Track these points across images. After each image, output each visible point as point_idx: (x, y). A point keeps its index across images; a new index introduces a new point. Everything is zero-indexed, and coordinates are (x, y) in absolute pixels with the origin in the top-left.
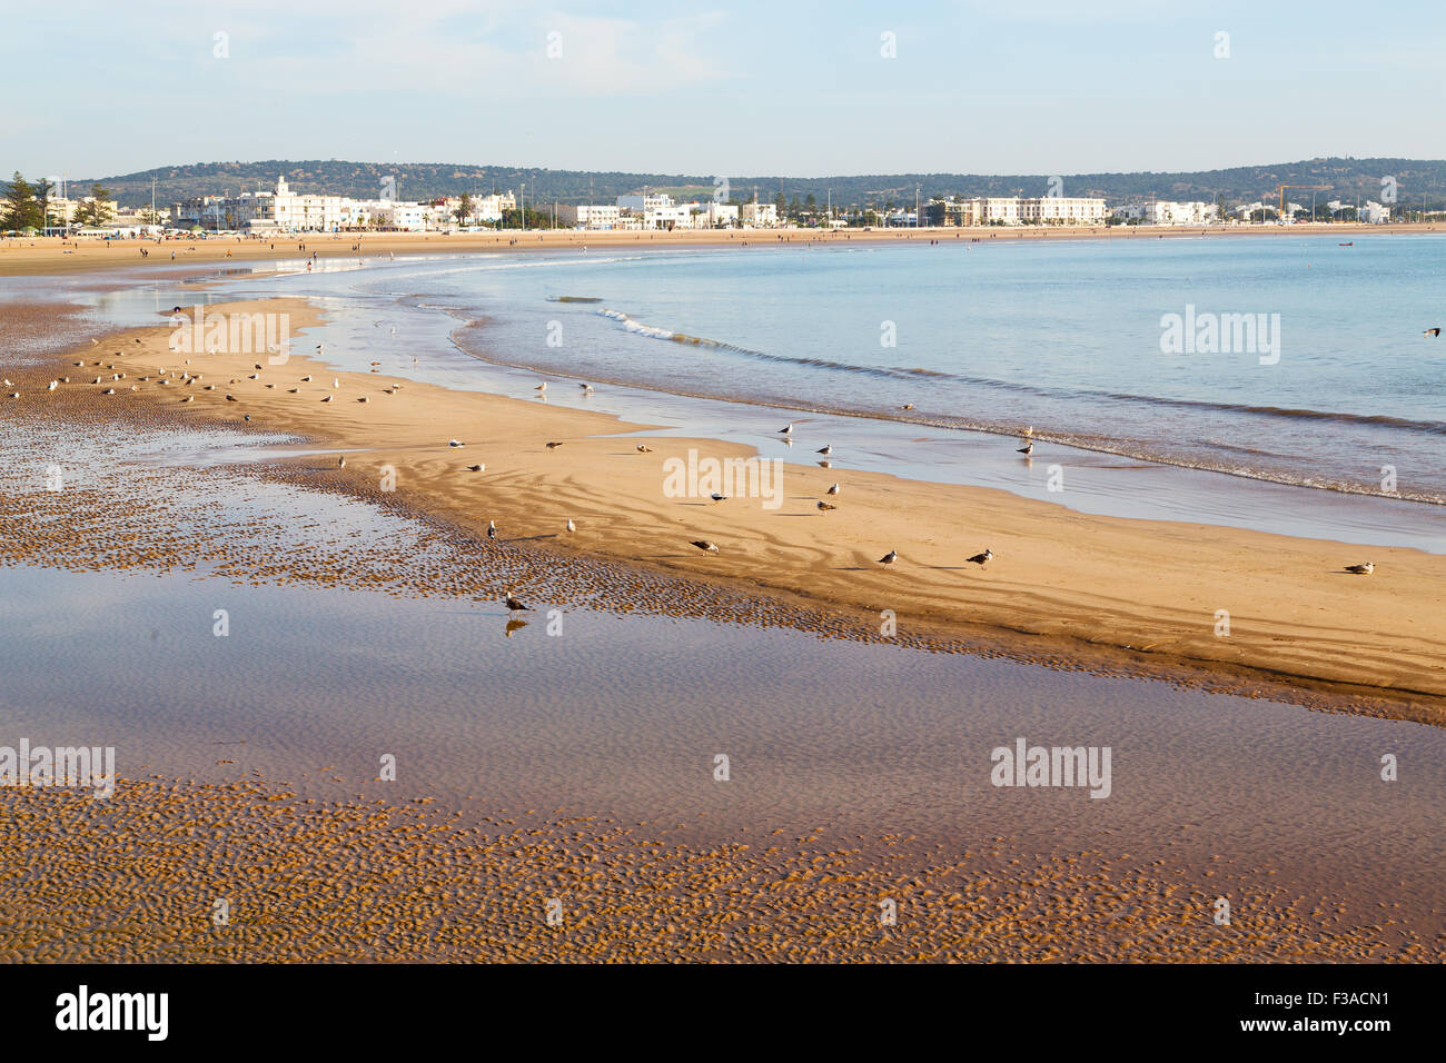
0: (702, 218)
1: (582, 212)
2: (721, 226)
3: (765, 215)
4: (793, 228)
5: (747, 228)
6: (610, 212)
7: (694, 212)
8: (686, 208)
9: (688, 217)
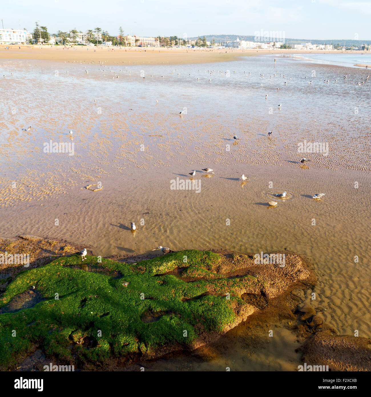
0: (318, 48)
1: (296, 46)
2: (321, 49)
3: (330, 48)
4: (336, 50)
5: (327, 50)
6: (301, 46)
7: (317, 47)
8: (315, 45)
9: (315, 47)
